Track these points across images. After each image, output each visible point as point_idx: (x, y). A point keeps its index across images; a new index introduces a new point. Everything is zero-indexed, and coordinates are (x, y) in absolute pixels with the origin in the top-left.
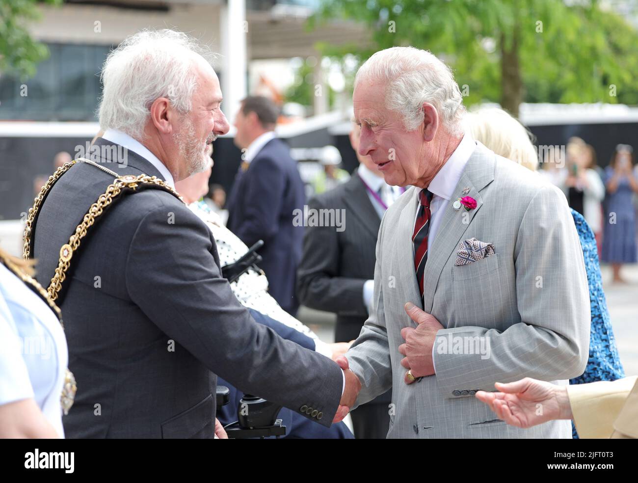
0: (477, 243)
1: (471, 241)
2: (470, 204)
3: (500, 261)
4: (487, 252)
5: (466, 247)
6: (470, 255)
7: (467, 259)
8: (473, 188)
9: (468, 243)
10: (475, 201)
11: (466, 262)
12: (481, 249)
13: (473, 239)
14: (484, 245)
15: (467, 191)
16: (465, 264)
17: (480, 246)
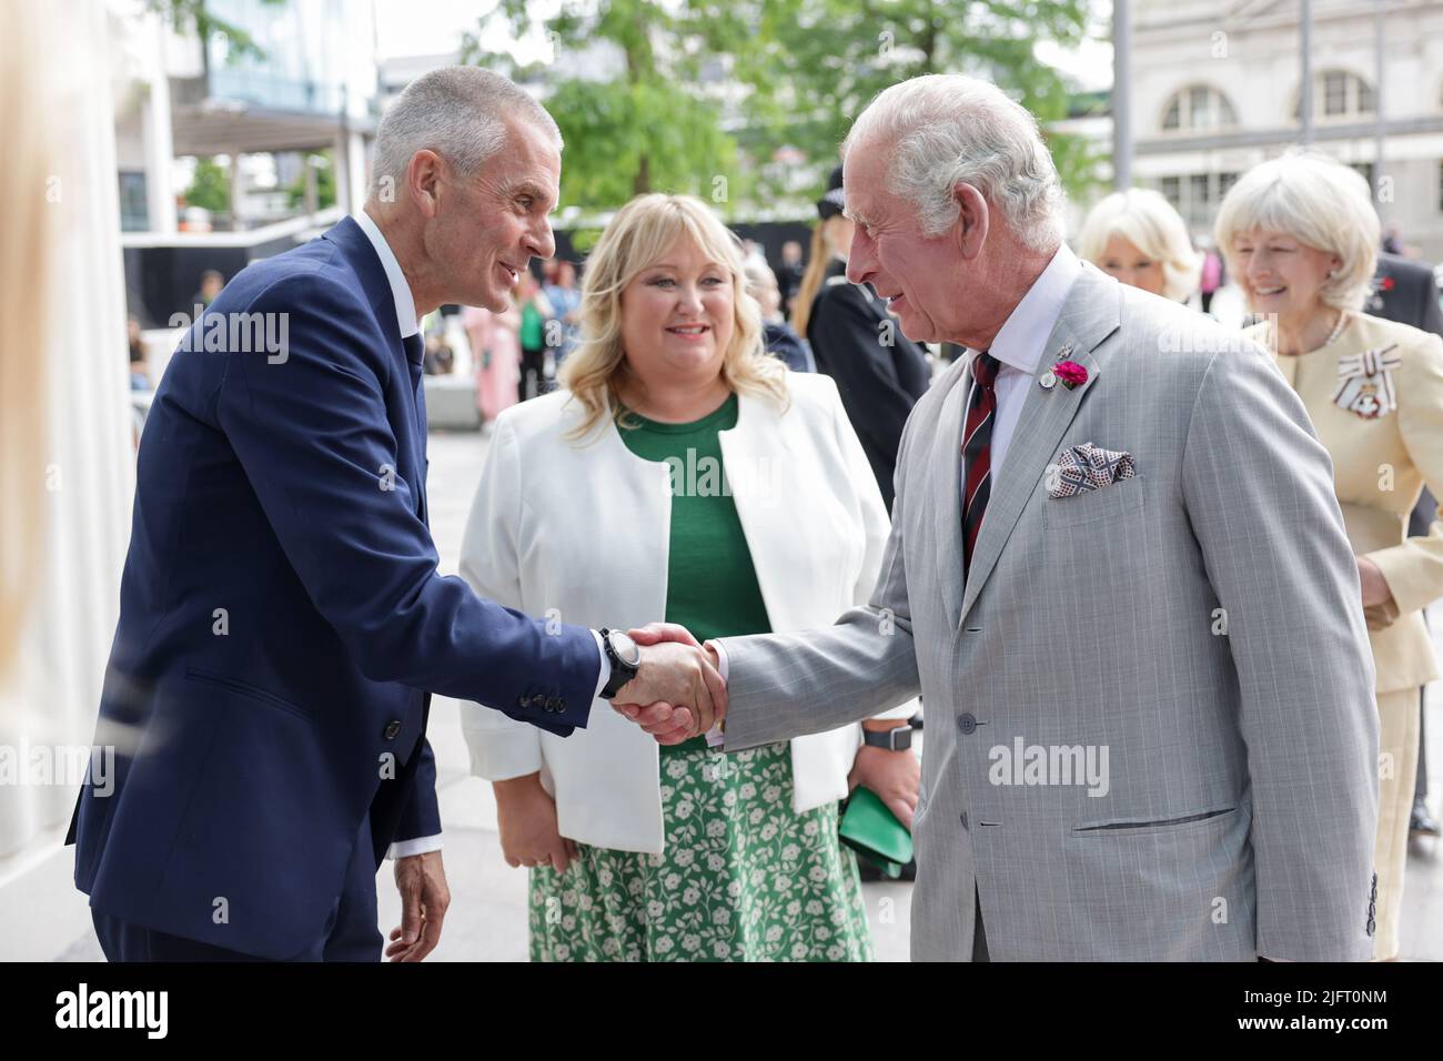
0: (1099, 452)
1: (1087, 448)
2: (1072, 376)
3: (1147, 491)
4: (1119, 471)
5: (1077, 461)
6: (1084, 476)
7: (1080, 484)
8: (1079, 346)
9: (1079, 453)
10: (1083, 369)
11: (1078, 489)
12: (1108, 464)
13: (1090, 444)
14: (1115, 456)
15: (1067, 353)
16: (1075, 494)
17: (1106, 459)
